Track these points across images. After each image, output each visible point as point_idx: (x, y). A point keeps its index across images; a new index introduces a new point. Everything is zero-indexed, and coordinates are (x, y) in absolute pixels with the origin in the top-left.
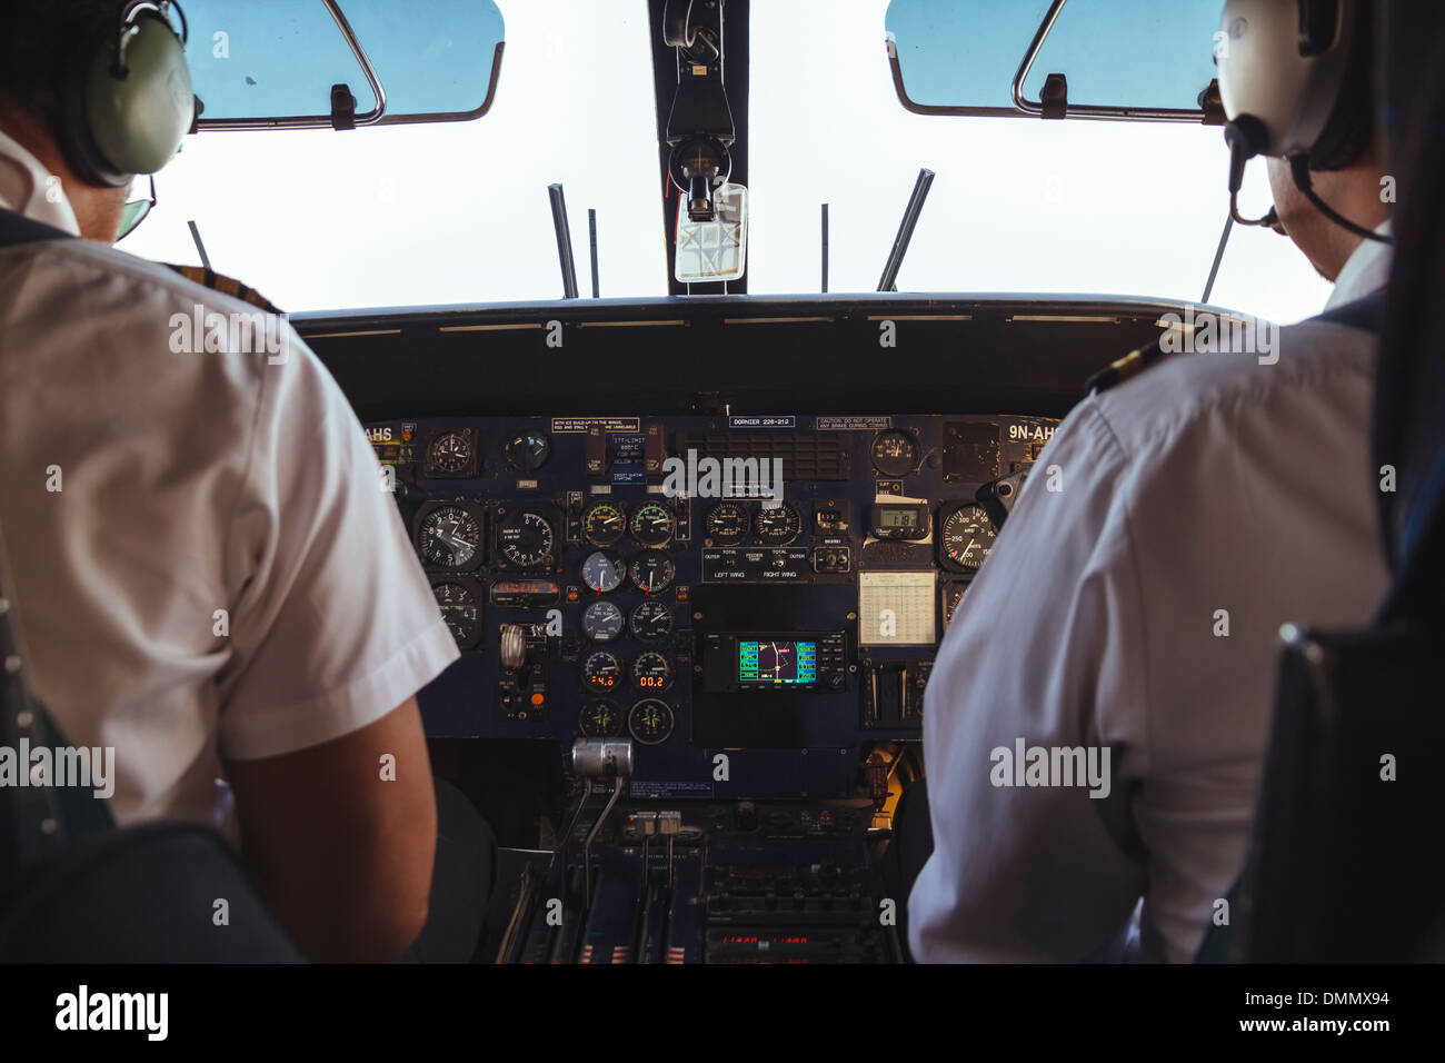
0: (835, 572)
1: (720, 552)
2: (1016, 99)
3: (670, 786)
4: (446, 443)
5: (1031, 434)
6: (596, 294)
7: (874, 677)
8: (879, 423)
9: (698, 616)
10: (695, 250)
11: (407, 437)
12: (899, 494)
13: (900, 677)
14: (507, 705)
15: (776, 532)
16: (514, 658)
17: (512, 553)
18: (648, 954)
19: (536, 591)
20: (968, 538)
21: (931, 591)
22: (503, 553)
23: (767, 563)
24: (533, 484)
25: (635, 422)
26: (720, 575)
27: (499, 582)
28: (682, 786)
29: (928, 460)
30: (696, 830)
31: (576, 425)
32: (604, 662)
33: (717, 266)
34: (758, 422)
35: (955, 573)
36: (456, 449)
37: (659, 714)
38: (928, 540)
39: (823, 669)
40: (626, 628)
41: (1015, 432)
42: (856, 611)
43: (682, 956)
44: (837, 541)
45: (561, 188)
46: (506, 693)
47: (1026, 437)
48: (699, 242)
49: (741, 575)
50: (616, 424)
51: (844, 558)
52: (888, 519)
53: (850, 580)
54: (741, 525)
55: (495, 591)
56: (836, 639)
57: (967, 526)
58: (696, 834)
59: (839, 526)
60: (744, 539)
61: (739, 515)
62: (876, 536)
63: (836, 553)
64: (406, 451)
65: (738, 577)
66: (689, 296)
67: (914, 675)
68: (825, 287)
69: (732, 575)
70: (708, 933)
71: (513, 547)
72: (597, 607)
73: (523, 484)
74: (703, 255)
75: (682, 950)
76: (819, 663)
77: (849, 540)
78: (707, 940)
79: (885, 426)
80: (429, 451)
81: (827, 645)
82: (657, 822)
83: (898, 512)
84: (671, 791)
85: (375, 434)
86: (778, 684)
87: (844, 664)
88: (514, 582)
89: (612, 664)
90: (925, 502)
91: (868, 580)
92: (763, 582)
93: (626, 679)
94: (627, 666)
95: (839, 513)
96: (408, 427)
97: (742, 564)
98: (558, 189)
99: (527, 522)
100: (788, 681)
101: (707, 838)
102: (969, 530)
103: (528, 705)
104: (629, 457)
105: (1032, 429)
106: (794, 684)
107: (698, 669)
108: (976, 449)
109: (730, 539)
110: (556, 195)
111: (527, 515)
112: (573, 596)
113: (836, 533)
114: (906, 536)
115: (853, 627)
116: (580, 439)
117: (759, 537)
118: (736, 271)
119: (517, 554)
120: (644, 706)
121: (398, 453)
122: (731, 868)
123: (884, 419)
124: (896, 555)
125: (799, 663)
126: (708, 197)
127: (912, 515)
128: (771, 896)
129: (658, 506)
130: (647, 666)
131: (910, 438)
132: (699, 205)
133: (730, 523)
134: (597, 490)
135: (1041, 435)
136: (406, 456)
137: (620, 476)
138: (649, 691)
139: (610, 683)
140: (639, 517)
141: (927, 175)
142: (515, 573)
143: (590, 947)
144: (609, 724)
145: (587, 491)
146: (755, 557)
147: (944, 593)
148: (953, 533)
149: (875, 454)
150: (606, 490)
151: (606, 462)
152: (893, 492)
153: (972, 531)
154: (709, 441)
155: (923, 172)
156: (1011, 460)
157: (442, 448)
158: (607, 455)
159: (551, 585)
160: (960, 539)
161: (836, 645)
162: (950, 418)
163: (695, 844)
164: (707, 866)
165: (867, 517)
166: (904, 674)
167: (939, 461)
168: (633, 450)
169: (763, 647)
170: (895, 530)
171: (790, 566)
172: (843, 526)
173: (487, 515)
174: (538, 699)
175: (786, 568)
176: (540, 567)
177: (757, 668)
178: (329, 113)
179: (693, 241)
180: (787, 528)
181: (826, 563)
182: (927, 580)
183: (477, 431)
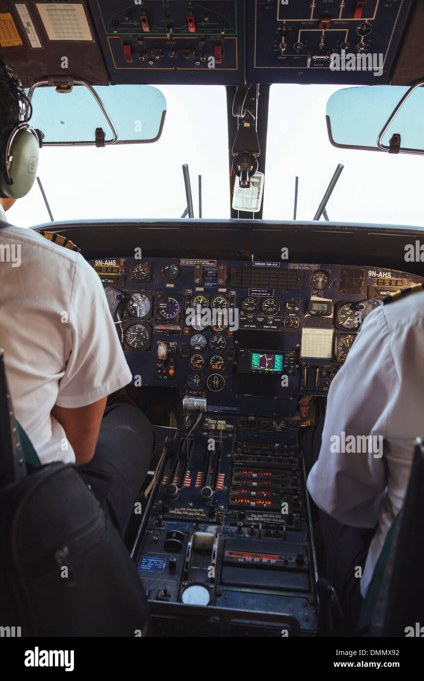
0: (293, 327)
1: (246, 317)
2: (378, 144)
3: (223, 408)
4: (138, 267)
5: (377, 275)
6: (200, 217)
7: (305, 370)
8: (315, 267)
9: (236, 342)
10: (241, 197)
11: (122, 264)
12: (320, 297)
13: (316, 371)
14: (159, 373)
15: (270, 310)
16: (163, 356)
17: (163, 313)
18: (211, 476)
19: (172, 329)
20: (347, 316)
21: (331, 337)
22: (159, 313)
23: (265, 322)
24: (172, 286)
25: (214, 262)
26: (246, 326)
27: (157, 324)
28: (227, 408)
29: (334, 283)
30: (232, 426)
31: (191, 262)
32: (198, 358)
33: (249, 205)
34: (265, 264)
35: (341, 330)
36: (142, 270)
37: (219, 380)
38: (331, 316)
39: (285, 366)
40: (207, 345)
41: (371, 274)
42: (300, 343)
43: (223, 477)
44: (294, 315)
45: (187, 166)
46: (159, 369)
47: (375, 276)
48: (243, 194)
49: (254, 326)
50: (206, 263)
51: (297, 322)
52: (316, 307)
53: (298, 331)
54: (255, 306)
55: (156, 328)
56: (291, 355)
57: (348, 311)
58: (231, 428)
59: (295, 309)
60: (256, 312)
61: (255, 302)
62: (310, 314)
63: (293, 319)
64: (122, 270)
65: (253, 328)
66: (238, 219)
67: (321, 371)
68: (295, 218)
69: (251, 326)
70: (234, 469)
71: (163, 311)
72: (196, 336)
73: (168, 285)
74: (244, 199)
75: (224, 475)
76: (284, 363)
77: (299, 314)
78: (233, 472)
79: (317, 268)
80: (131, 271)
81: (288, 356)
82: (216, 424)
83: (320, 304)
84: (222, 410)
85: (109, 263)
86: (267, 371)
87: (294, 365)
88: (164, 325)
89: (201, 359)
90: (331, 301)
91: (305, 331)
92: (262, 330)
93: (206, 365)
94: (207, 361)
95: (295, 303)
96: (123, 260)
97: (255, 322)
98: (186, 166)
99: (169, 301)
100: (271, 370)
101: (235, 429)
102: (348, 313)
103: (167, 373)
104: (211, 276)
105: (378, 273)
106: (273, 371)
107: (235, 363)
108: (354, 280)
109: (251, 312)
110: (185, 169)
111: (169, 298)
112: (187, 332)
113: (294, 312)
114: (322, 314)
115: (298, 350)
116: (192, 268)
117: (263, 312)
118: (257, 209)
119: (165, 313)
120: (213, 376)
121: (118, 271)
122: (244, 443)
123: (317, 265)
124: (317, 321)
125: (276, 363)
126: (248, 180)
127: (326, 306)
128: (259, 456)
129: (222, 297)
130: (216, 360)
131: (327, 274)
132: (244, 183)
133: (251, 305)
134: (198, 289)
135: (381, 275)
136: (122, 272)
137: (207, 284)
138: (215, 371)
139: (200, 366)
140: (214, 301)
141: (341, 166)
142: (164, 321)
143: (189, 472)
144: (199, 382)
145: (194, 290)
146: (260, 320)
147: (336, 338)
148: (342, 314)
149: (312, 279)
150: (202, 289)
151: (202, 278)
152: (318, 296)
153: (350, 313)
154: (244, 271)
155: (339, 165)
156: (368, 285)
157: (136, 269)
158: (202, 276)
159: (178, 327)
160: (344, 316)
161: (291, 357)
162: (344, 266)
163: (231, 432)
164: (235, 441)
165: (307, 305)
166: (318, 370)
167: (338, 284)
168: (213, 273)
169: (261, 356)
170: (318, 312)
171: (274, 323)
172: (297, 309)
173: (153, 298)
174: (171, 372)
175: (273, 325)
176: (174, 320)
177: (259, 364)
178: (95, 140)
179: (240, 193)
180: (274, 308)
181: (289, 324)
182: (330, 332)
183: (150, 263)
